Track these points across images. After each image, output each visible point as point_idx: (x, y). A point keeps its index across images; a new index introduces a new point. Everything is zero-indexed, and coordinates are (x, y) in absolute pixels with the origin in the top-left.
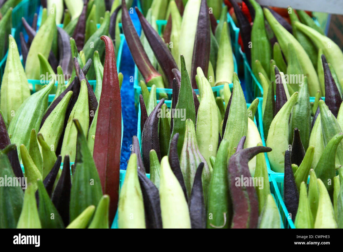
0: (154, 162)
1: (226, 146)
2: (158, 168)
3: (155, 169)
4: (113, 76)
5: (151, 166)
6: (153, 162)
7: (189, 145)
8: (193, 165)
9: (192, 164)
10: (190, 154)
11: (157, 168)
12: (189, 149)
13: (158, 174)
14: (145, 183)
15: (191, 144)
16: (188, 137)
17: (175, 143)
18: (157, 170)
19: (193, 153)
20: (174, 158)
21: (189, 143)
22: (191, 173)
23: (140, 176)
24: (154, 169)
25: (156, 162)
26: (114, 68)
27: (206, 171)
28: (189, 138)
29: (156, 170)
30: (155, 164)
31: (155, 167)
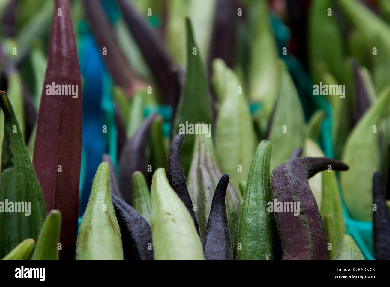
0: (141, 191)
1: (268, 150)
2: (148, 201)
3: (142, 201)
4: (68, 42)
5: (135, 198)
6: (138, 190)
7: (202, 161)
8: (209, 188)
9: (207, 187)
10: (205, 173)
11: (146, 200)
12: (202, 166)
13: (147, 210)
14: (125, 212)
15: (206, 161)
16: (199, 149)
17: (177, 148)
18: (146, 203)
19: (209, 171)
20: (175, 171)
21: (202, 159)
22: (206, 202)
23: (115, 202)
24: (140, 202)
25: (143, 191)
26: (69, 28)
27: (232, 201)
28: (202, 152)
29: (143, 204)
30: (142, 194)
31: (143, 199)
